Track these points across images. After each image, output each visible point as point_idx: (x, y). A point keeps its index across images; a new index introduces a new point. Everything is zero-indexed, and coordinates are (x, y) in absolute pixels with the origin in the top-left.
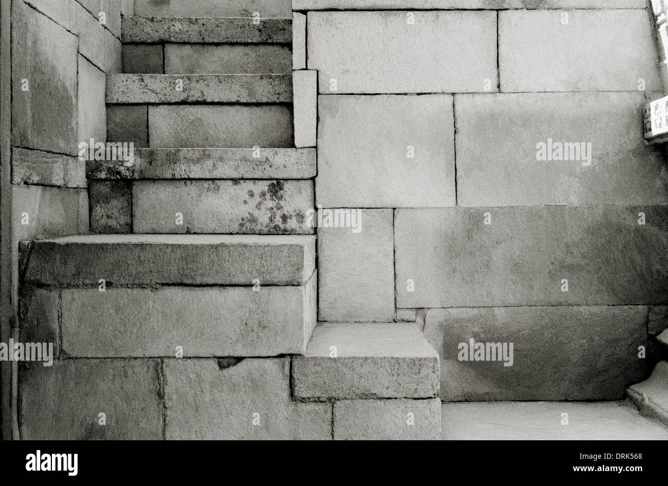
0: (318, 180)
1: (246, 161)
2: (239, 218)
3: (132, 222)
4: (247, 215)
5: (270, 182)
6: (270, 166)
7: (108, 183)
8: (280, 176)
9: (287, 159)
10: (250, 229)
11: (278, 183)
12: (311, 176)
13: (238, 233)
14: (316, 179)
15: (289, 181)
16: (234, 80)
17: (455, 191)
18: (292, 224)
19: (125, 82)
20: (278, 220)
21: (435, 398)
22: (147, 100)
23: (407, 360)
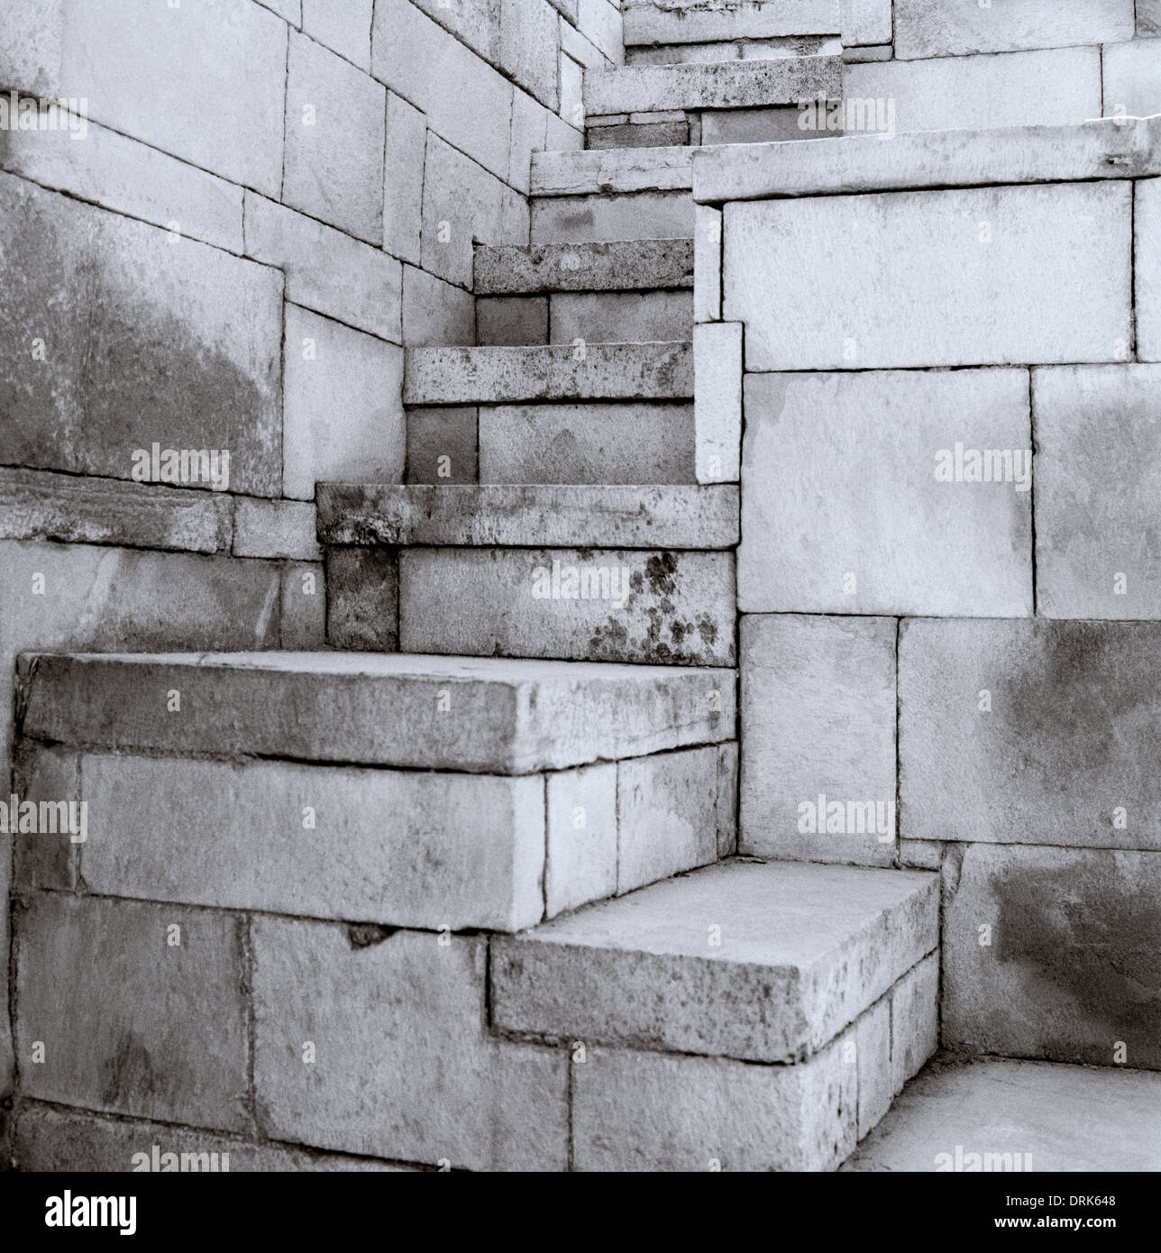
0: (741, 551)
1: (601, 512)
2: (591, 629)
3: (398, 628)
4: (606, 622)
5: (650, 555)
6: (649, 523)
7: (359, 551)
8: (668, 542)
9: (681, 508)
10: (612, 652)
11: (666, 557)
12: (727, 543)
13: (587, 660)
14: (739, 549)
15: (686, 554)
16: (631, 355)
17: (1031, 583)
18: (693, 643)
19: (437, 363)
20: (665, 634)
21: (793, 1064)
22: (475, 397)
23: (730, 967)
